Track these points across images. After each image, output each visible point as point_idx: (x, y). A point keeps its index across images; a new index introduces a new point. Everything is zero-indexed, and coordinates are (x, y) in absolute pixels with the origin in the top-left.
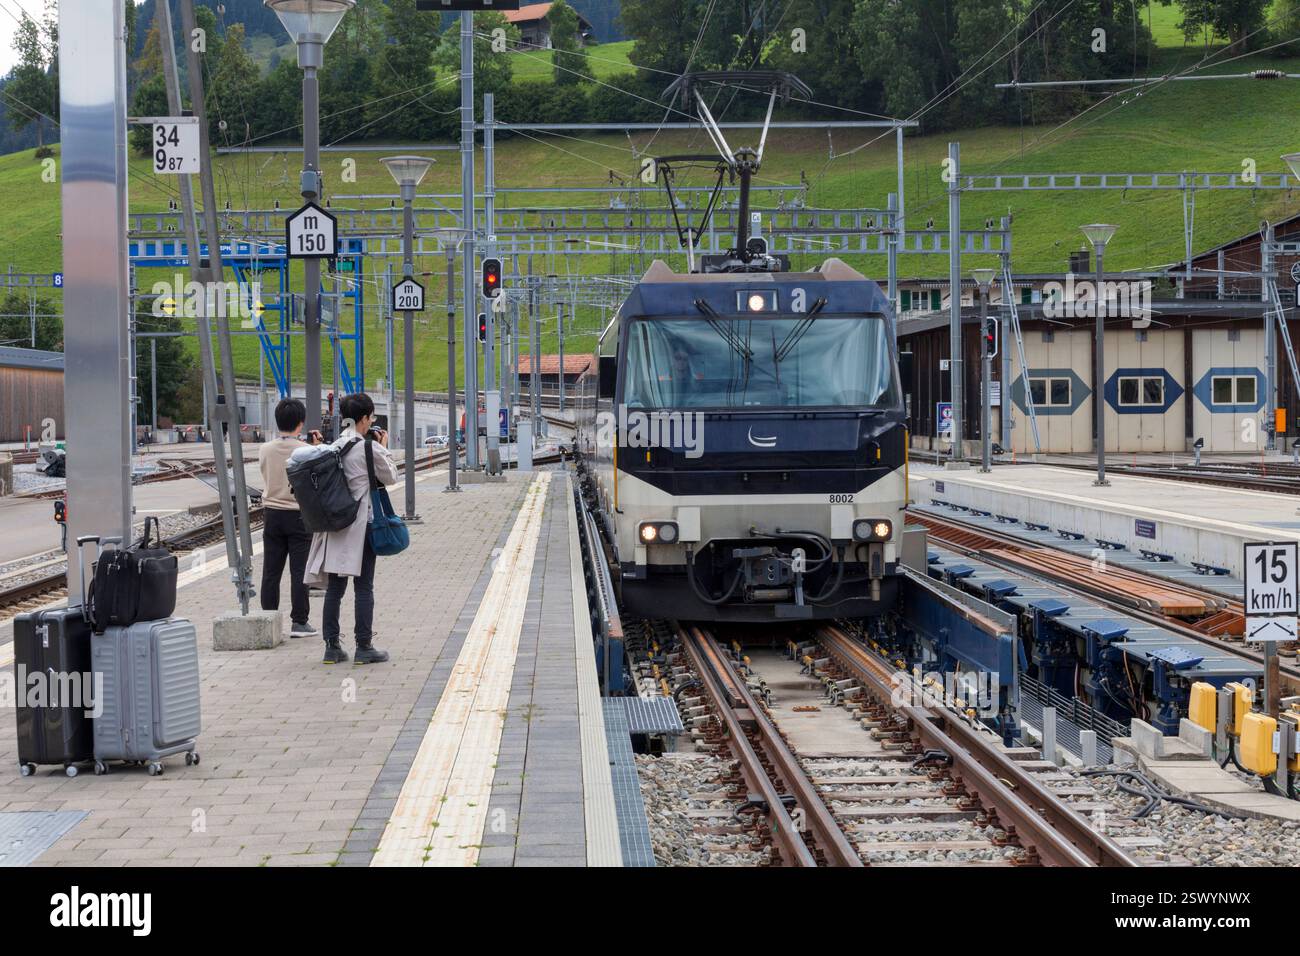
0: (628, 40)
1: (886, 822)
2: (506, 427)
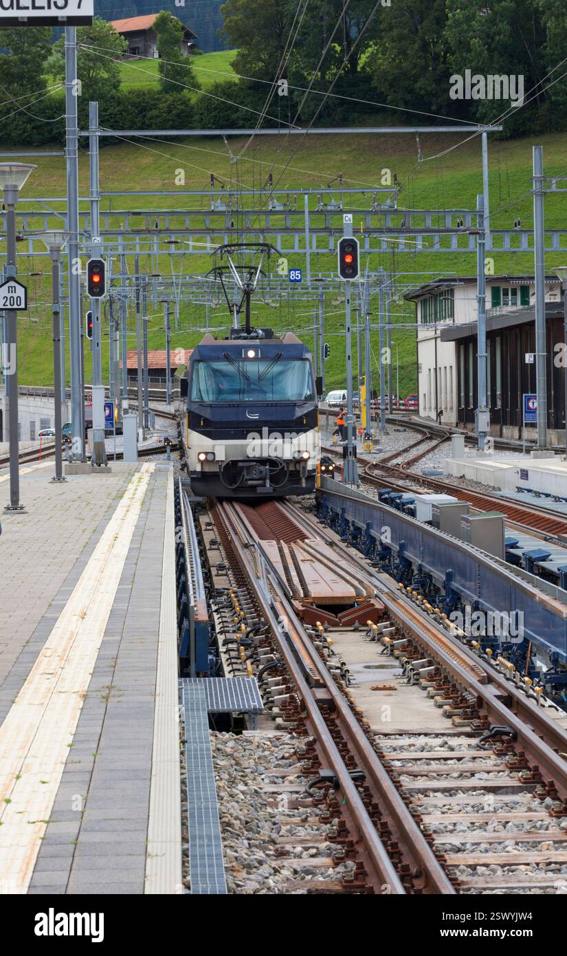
0: (232, 49)
1: (451, 795)
2: (112, 419)
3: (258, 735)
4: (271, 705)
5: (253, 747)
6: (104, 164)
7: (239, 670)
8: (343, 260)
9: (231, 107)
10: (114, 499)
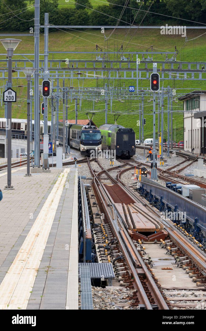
2: (52, 149)
3: (112, 288)
4: (118, 275)
5: (110, 293)
6: (51, 39)
7: (104, 260)
8: (152, 83)
9: (105, 16)
10: (52, 184)
